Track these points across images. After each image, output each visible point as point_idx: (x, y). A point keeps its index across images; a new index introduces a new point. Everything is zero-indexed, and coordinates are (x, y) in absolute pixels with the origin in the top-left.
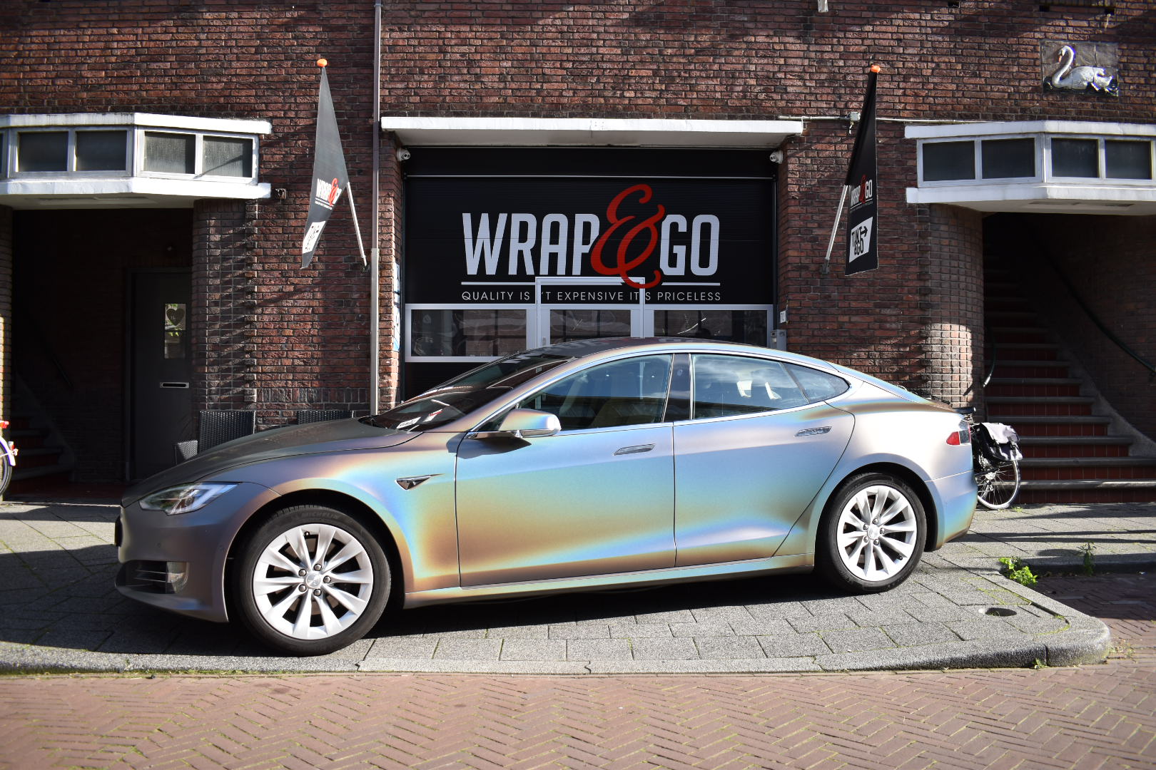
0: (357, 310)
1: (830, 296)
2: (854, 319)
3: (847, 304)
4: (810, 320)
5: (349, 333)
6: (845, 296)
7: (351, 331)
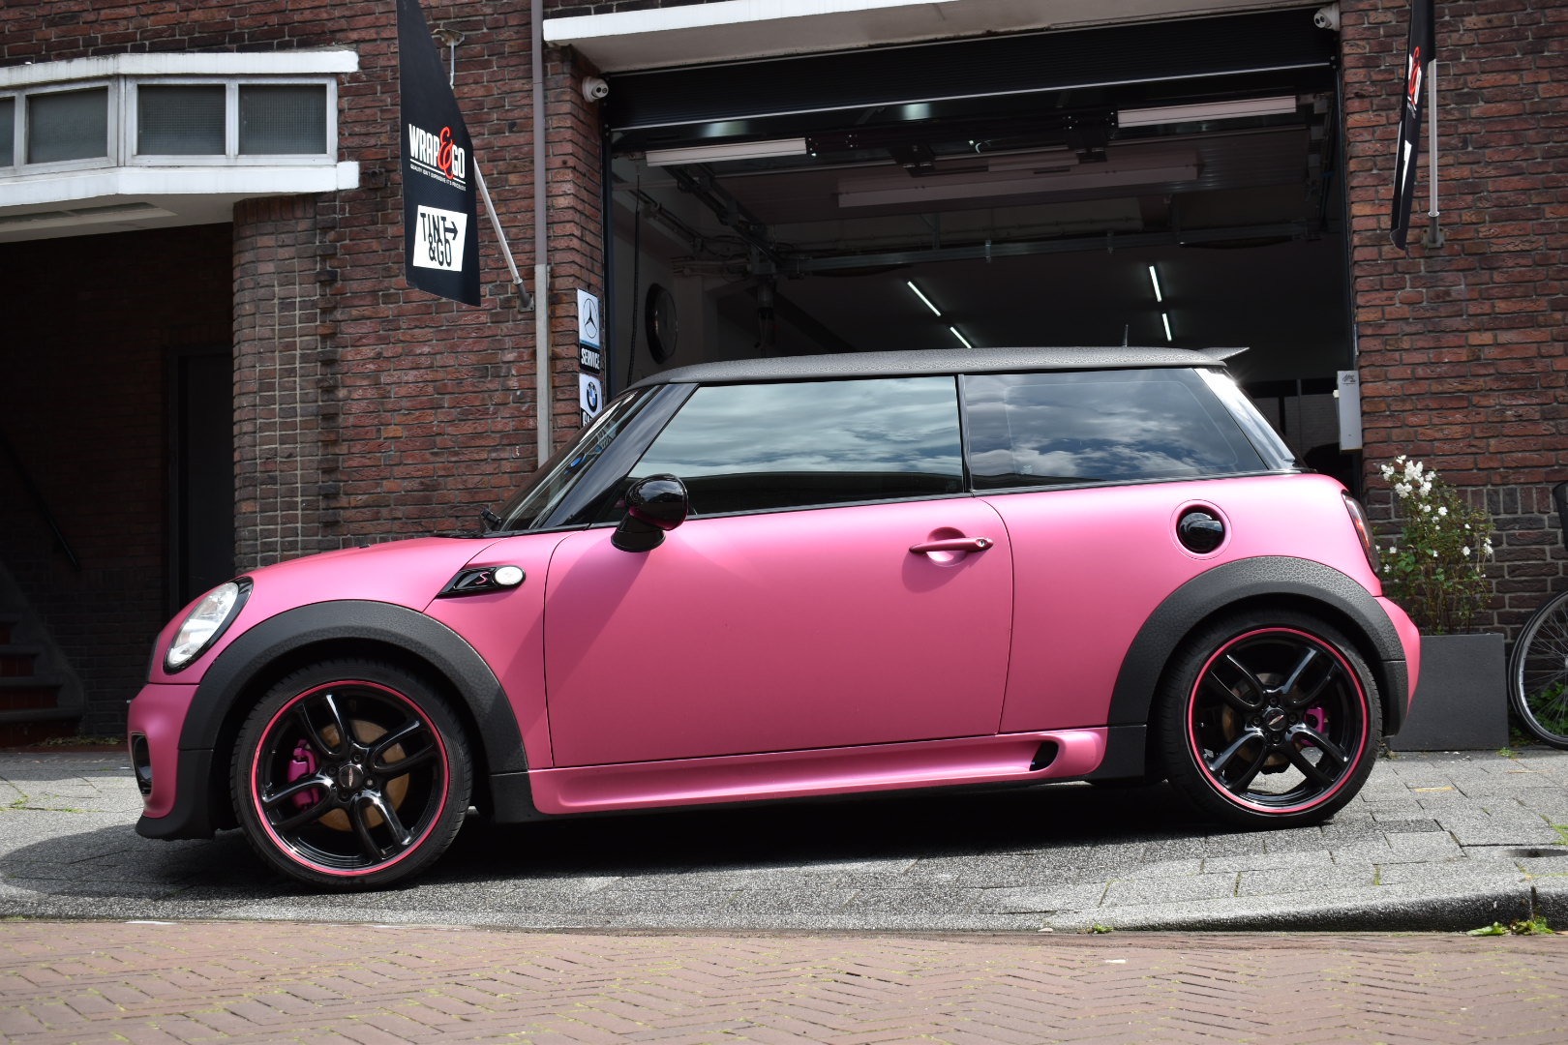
0: (513, 383)
1: (1447, 293)
2: (1505, 337)
3: (1486, 308)
4: (1406, 346)
5: (500, 427)
6: (1480, 291)
7: (503, 422)
